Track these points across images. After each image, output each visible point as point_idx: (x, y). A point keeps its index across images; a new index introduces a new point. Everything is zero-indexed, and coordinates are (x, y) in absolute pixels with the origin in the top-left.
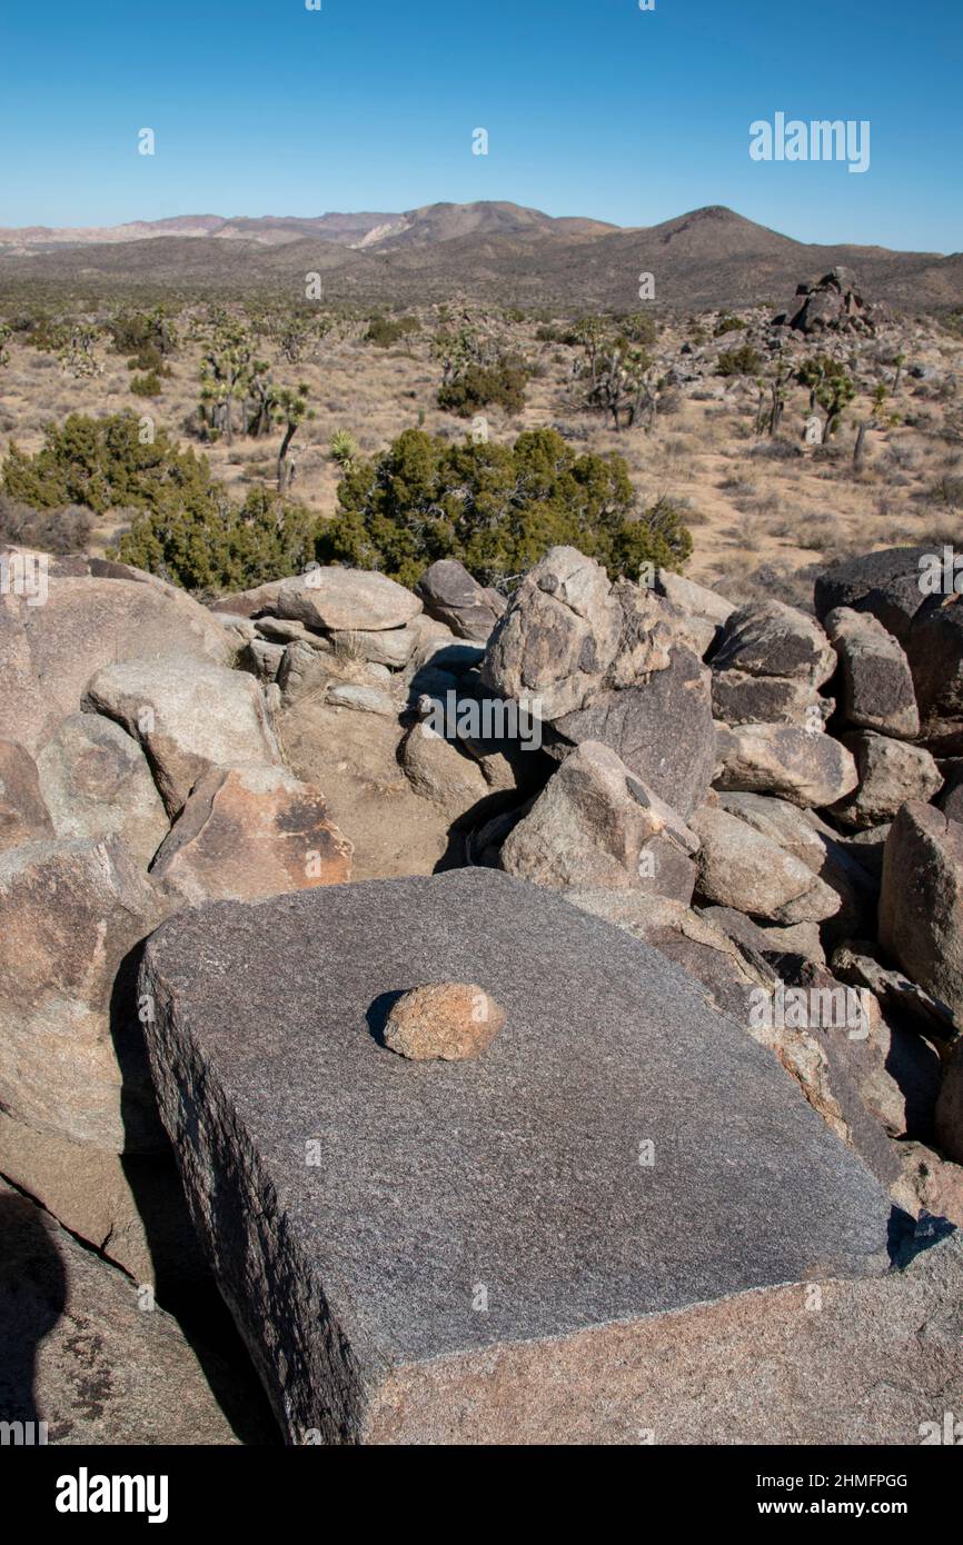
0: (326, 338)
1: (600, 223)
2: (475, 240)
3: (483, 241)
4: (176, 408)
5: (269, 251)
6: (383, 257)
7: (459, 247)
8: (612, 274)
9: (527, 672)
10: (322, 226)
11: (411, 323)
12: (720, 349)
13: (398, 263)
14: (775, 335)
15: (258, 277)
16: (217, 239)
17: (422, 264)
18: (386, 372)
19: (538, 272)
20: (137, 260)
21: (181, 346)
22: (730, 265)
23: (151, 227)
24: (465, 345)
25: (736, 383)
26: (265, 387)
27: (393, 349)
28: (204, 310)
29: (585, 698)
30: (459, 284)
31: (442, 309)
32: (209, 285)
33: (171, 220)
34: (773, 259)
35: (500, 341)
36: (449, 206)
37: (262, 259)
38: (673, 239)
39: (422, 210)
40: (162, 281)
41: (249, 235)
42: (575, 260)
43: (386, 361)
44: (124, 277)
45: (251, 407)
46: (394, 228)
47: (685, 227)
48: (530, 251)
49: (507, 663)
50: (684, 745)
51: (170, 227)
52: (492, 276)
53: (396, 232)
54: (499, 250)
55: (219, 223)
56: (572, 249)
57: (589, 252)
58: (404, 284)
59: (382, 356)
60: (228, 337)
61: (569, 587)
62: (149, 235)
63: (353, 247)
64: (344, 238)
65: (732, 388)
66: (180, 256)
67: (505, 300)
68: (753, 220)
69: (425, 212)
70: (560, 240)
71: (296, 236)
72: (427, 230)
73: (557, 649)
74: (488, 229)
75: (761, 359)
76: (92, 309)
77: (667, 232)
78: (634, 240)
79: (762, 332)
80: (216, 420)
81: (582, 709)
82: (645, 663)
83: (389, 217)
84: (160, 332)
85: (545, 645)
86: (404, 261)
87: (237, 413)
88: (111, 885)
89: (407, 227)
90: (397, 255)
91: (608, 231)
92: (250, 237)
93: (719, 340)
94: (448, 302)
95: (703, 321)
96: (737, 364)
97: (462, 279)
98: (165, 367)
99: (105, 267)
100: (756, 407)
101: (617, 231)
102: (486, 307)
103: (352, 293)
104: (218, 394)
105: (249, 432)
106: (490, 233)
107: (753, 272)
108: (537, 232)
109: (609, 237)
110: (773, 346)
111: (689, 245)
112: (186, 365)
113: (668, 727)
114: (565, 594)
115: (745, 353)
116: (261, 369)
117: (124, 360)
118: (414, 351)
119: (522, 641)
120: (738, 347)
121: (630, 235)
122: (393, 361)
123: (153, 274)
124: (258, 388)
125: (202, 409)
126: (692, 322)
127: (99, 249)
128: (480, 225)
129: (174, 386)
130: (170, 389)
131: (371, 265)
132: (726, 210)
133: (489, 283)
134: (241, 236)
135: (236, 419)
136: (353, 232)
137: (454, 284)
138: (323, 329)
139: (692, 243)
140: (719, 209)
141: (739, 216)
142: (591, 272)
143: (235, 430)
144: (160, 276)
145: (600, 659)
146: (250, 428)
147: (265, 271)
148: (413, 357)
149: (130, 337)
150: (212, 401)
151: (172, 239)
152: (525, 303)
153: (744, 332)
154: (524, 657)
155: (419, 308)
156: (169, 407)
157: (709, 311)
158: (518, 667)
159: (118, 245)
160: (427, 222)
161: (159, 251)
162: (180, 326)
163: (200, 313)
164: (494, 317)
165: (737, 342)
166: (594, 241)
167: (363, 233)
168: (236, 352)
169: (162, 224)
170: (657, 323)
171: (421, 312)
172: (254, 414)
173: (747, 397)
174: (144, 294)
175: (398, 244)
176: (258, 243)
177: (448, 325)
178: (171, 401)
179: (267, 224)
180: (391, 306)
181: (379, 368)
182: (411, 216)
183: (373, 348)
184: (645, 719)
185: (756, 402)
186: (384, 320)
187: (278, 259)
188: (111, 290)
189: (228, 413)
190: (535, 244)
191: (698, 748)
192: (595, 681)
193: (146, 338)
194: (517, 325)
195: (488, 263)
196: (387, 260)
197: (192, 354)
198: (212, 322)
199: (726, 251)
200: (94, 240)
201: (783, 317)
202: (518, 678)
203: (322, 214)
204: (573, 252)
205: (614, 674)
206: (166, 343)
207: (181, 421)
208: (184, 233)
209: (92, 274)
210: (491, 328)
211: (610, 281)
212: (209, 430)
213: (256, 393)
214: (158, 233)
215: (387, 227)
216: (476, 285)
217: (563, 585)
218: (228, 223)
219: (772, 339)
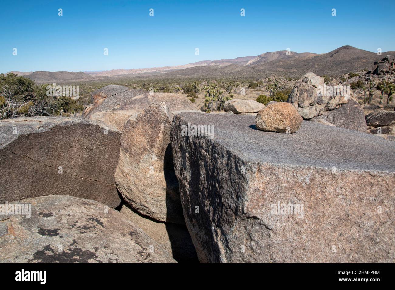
0: (238, 87)
1: (312, 53)
2: (278, 61)
3: (280, 61)
4: (199, 105)
5: (223, 68)
6: (253, 67)
7: (273, 63)
8: (316, 67)
9: (300, 103)
10: (237, 61)
11: (261, 83)
12: (351, 82)
13: (257, 68)
14: (368, 77)
15: (220, 74)
16: (210, 66)
17: (263, 68)
18: (254, 95)
19: (295, 68)
20: (190, 72)
21: (201, 91)
22: (352, 61)
23: (193, 64)
24: (276, 86)
25: (357, 91)
26: (222, 98)
27: (256, 89)
28: (206, 83)
29: (320, 112)
30: (273, 73)
31: (269, 79)
32: (208, 77)
33: (198, 62)
34: (366, 58)
35: (285, 85)
36: (270, 53)
37: (221, 70)
38: (334, 56)
39: (263, 54)
40: (196, 77)
41: (218, 64)
42: (306, 64)
43: (254, 92)
44: (187, 77)
45: (218, 104)
46: (255, 59)
47: (337, 52)
48: (293, 63)
49: (293, 101)
50: (355, 124)
51: (198, 64)
52: (282, 70)
53: (256, 61)
54: (284, 63)
55: (210, 62)
56: (304, 61)
57: (309, 61)
58: (258, 74)
59: (253, 91)
60: (212, 86)
61: (312, 81)
62: (193, 66)
63: (245, 65)
64: (242, 63)
65: (355, 92)
66: (200, 71)
67: (286, 76)
68: (358, 48)
69: (264, 55)
70: (301, 59)
71: (230, 64)
72: (264, 59)
73: (309, 95)
74: (281, 58)
75: (364, 84)
76: (179, 84)
77: (332, 54)
78: (322, 57)
79: (363, 76)
80: (209, 107)
81: (319, 116)
82: (339, 101)
83: (254, 57)
84: (195, 88)
85: (306, 94)
86: (258, 68)
87: (214, 105)
88: (166, 111)
89: (259, 59)
90: (256, 66)
91: (315, 55)
92: (218, 65)
93: (350, 80)
94: (271, 77)
95: (345, 76)
96: (356, 86)
97: (274, 71)
98: (196, 96)
99: (182, 75)
100: (363, 97)
101: (317, 55)
102: (281, 77)
103: (244, 77)
104: (209, 100)
105: (218, 110)
106: (282, 59)
107: (359, 62)
108: (294, 57)
109: (315, 57)
110: (367, 80)
111: (339, 57)
112: (201, 96)
113: (349, 119)
114: (311, 83)
115: (359, 82)
116: (221, 94)
117: (186, 95)
118: (262, 89)
119: (298, 94)
120: (356, 81)
121: (321, 56)
122: (256, 92)
123: (194, 75)
124: (220, 99)
125: (206, 104)
126: (341, 77)
127: (181, 70)
128: (279, 57)
129: (198, 100)
130: (198, 101)
131: (249, 69)
132: (350, 46)
133: (282, 72)
134: (216, 65)
135: (214, 107)
136: (245, 62)
137: (272, 72)
138: (237, 85)
139: (340, 56)
140: (347, 46)
141: (353, 47)
142: (311, 66)
143: (214, 110)
144: (195, 76)
145: (324, 100)
146: (218, 109)
147: (222, 73)
148: (261, 91)
149: (188, 90)
150: (208, 102)
151: (198, 67)
152: (292, 76)
153: (358, 77)
154: (299, 99)
155: (262, 79)
156: (197, 105)
157: (346, 74)
158: (297, 102)
159: (185, 69)
160: (264, 58)
161: (195, 70)
162: (200, 87)
163: (205, 83)
164: (283, 80)
165: (356, 80)
166: (311, 58)
167: (247, 62)
168: (214, 90)
169: (196, 63)
170: (331, 78)
171: (263, 80)
172: (219, 105)
173: (360, 94)
174: (191, 80)
175: (256, 64)
176: (220, 66)
177: (271, 82)
178: (198, 104)
179: (222, 61)
180: (255, 79)
181: (252, 94)
182: (260, 56)
183: (250, 89)
184: (341, 117)
185: (363, 96)
186: (253, 83)
187: (225, 70)
188: (183, 80)
189: (212, 106)
190: (294, 60)
191: (360, 124)
192: (323, 107)
193: (192, 89)
194: (290, 81)
195: (281, 67)
196: (254, 68)
197: (203, 93)
198: (208, 86)
199: (351, 57)
200: (180, 68)
201: (370, 71)
202: (297, 105)
203: (236, 58)
204: (305, 62)
205: (329, 105)
206: (197, 91)
207: (200, 108)
208: (202, 65)
209: (179, 76)
210: (282, 82)
211: (316, 68)
212: (207, 110)
213: (219, 100)
214: (195, 66)
215: (254, 60)
216: (278, 72)
217: (310, 80)
218: (212, 62)
219: (367, 78)
